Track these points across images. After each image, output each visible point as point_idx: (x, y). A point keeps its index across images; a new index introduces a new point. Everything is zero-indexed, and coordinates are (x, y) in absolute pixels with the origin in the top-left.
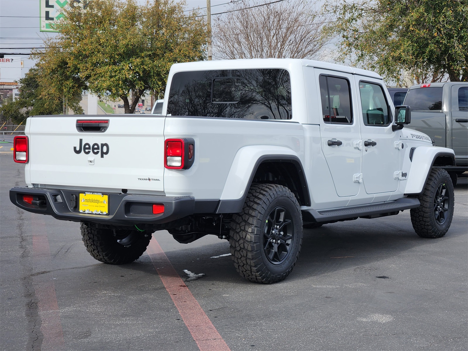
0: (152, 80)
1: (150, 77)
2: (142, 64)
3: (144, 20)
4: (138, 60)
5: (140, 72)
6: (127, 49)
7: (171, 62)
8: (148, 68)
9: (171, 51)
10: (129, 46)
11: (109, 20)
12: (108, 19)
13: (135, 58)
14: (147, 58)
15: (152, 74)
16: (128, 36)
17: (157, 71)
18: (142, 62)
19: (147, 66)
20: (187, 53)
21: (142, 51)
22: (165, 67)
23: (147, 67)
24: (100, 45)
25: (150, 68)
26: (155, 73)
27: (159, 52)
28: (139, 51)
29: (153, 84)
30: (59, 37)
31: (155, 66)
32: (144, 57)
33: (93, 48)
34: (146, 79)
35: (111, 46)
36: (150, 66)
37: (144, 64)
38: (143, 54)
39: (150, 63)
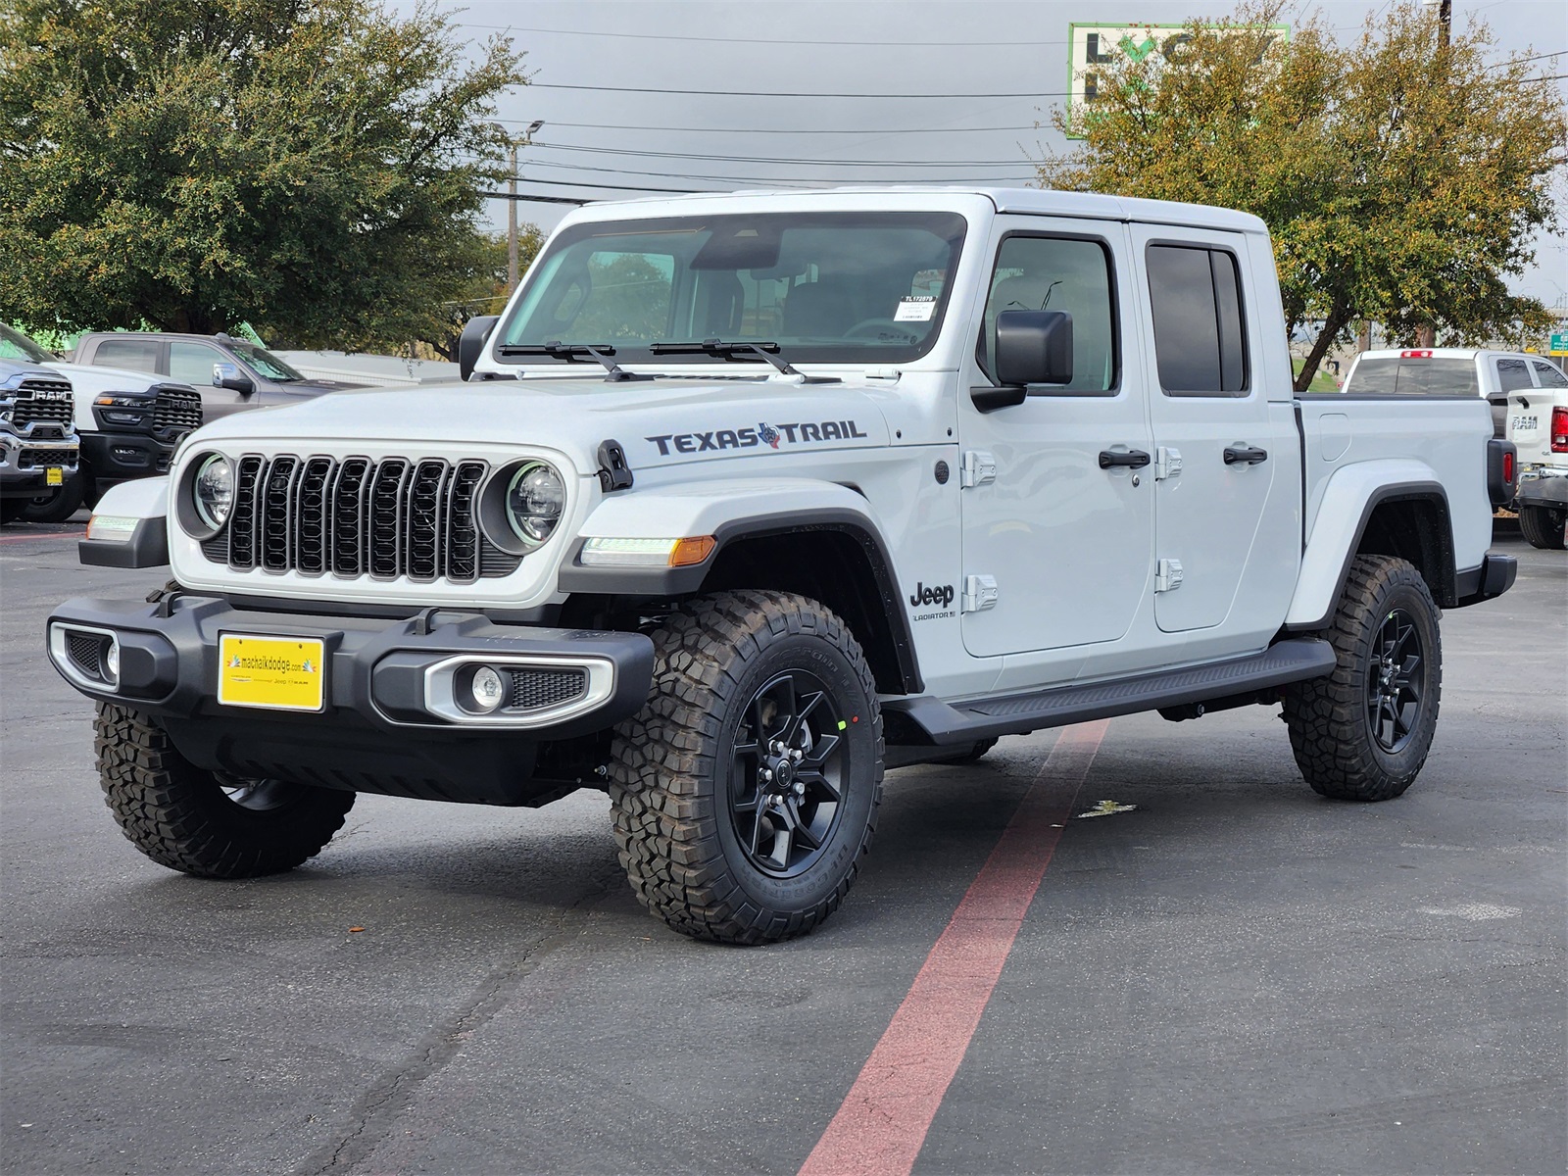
0: (1361, 287)
1: (1355, 277)
2: (1329, 235)
3: (1350, 95)
4: (1315, 225)
5: (1321, 262)
6: (1282, 192)
7: (1424, 228)
8: (1346, 249)
9: (1427, 194)
10: (1288, 181)
11: (1234, 100)
12: (1229, 97)
13: (1308, 220)
14: (1346, 218)
15: (1359, 268)
16: (1287, 150)
17: (1377, 258)
18: (1329, 231)
19: (1342, 242)
20: (1477, 199)
21: (1329, 193)
22: (1402, 245)
23: (1343, 247)
24: (1203, 179)
25: (1352, 248)
26: (1371, 264)
27: (1386, 197)
28: (1319, 195)
29: (1365, 300)
30: (1079, 158)
31: (1371, 242)
32: (1335, 214)
33: (1178, 189)
34: (1343, 287)
35: (1233, 182)
36: (1351, 242)
37: (1334, 237)
38: (1332, 206)
39: (1354, 234)
